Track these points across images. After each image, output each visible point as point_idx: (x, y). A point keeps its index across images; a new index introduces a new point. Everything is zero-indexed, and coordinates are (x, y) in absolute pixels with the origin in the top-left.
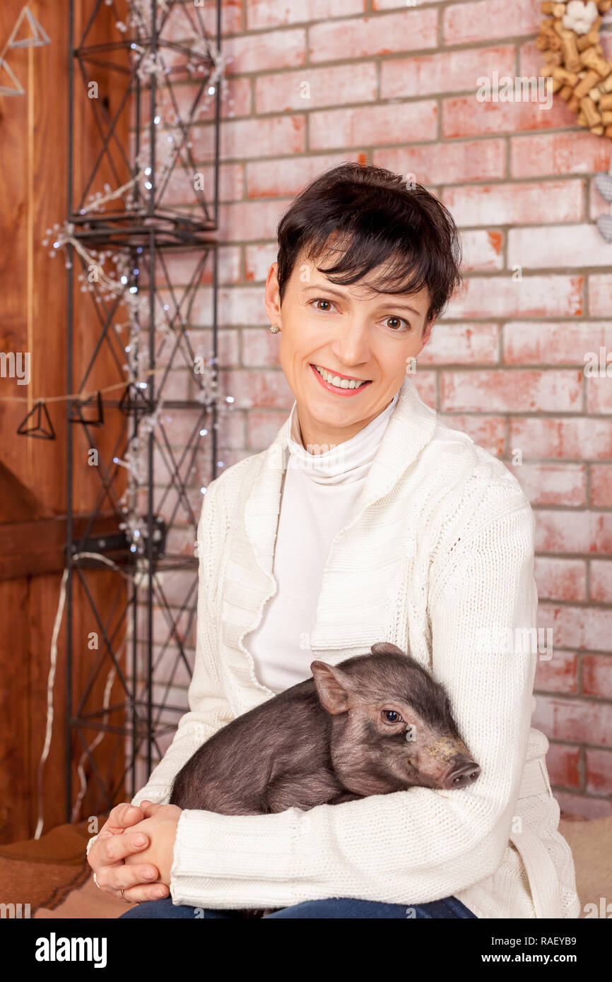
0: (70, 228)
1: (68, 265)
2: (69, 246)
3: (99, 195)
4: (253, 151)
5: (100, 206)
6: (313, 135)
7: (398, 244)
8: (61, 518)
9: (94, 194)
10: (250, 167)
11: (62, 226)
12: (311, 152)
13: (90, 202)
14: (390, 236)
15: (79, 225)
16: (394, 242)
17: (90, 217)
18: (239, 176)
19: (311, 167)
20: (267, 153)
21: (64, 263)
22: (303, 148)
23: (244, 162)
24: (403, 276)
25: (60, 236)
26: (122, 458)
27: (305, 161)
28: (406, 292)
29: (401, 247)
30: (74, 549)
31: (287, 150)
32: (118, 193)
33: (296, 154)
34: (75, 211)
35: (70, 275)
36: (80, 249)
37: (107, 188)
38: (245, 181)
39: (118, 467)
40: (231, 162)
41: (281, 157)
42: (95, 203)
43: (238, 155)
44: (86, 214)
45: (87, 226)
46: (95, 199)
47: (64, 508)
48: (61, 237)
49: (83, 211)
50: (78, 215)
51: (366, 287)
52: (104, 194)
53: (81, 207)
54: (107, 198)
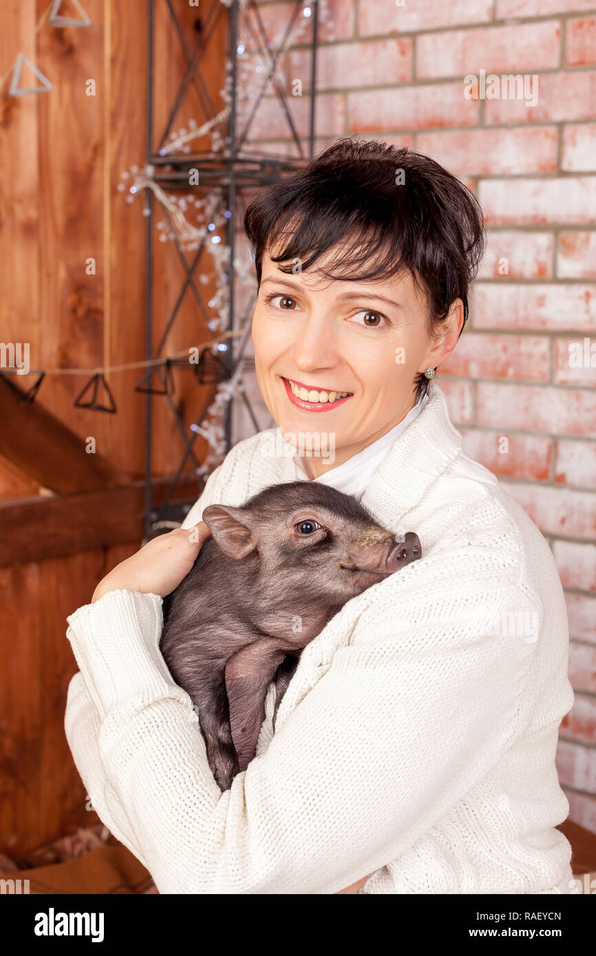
0: (150, 170)
1: (147, 212)
2: (148, 191)
3: (183, 132)
4: (354, 79)
5: (185, 144)
6: (421, 61)
7: (354, 216)
8: (140, 484)
9: (177, 131)
10: (352, 97)
11: (141, 167)
12: (417, 81)
13: (172, 141)
14: (345, 209)
15: (159, 167)
16: (348, 216)
17: (172, 159)
18: (340, 107)
19: (417, 99)
20: (370, 82)
21: (142, 209)
22: (409, 76)
23: (346, 92)
24: (365, 258)
25: (138, 179)
26: (199, 425)
27: (411, 92)
28: (374, 277)
29: (358, 221)
30: (154, 516)
31: (392, 79)
32: (204, 129)
33: (402, 83)
34: (154, 151)
35: (149, 223)
36: (159, 194)
37: (192, 124)
38: (346, 114)
39: (196, 435)
40: (331, 91)
41: (386, 86)
42: (179, 142)
43: (339, 83)
44: (167, 156)
45: (168, 168)
46: (179, 136)
47: (143, 473)
48: (140, 179)
49: (164, 152)
50: (158, 156)
51: (321, 273)
52: (188, 130)
53: (161, 145)
54: (192, 136)
